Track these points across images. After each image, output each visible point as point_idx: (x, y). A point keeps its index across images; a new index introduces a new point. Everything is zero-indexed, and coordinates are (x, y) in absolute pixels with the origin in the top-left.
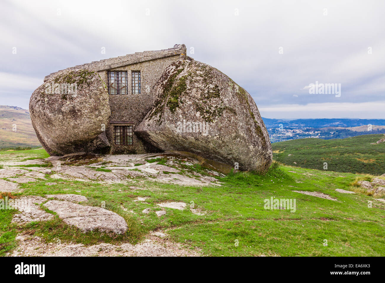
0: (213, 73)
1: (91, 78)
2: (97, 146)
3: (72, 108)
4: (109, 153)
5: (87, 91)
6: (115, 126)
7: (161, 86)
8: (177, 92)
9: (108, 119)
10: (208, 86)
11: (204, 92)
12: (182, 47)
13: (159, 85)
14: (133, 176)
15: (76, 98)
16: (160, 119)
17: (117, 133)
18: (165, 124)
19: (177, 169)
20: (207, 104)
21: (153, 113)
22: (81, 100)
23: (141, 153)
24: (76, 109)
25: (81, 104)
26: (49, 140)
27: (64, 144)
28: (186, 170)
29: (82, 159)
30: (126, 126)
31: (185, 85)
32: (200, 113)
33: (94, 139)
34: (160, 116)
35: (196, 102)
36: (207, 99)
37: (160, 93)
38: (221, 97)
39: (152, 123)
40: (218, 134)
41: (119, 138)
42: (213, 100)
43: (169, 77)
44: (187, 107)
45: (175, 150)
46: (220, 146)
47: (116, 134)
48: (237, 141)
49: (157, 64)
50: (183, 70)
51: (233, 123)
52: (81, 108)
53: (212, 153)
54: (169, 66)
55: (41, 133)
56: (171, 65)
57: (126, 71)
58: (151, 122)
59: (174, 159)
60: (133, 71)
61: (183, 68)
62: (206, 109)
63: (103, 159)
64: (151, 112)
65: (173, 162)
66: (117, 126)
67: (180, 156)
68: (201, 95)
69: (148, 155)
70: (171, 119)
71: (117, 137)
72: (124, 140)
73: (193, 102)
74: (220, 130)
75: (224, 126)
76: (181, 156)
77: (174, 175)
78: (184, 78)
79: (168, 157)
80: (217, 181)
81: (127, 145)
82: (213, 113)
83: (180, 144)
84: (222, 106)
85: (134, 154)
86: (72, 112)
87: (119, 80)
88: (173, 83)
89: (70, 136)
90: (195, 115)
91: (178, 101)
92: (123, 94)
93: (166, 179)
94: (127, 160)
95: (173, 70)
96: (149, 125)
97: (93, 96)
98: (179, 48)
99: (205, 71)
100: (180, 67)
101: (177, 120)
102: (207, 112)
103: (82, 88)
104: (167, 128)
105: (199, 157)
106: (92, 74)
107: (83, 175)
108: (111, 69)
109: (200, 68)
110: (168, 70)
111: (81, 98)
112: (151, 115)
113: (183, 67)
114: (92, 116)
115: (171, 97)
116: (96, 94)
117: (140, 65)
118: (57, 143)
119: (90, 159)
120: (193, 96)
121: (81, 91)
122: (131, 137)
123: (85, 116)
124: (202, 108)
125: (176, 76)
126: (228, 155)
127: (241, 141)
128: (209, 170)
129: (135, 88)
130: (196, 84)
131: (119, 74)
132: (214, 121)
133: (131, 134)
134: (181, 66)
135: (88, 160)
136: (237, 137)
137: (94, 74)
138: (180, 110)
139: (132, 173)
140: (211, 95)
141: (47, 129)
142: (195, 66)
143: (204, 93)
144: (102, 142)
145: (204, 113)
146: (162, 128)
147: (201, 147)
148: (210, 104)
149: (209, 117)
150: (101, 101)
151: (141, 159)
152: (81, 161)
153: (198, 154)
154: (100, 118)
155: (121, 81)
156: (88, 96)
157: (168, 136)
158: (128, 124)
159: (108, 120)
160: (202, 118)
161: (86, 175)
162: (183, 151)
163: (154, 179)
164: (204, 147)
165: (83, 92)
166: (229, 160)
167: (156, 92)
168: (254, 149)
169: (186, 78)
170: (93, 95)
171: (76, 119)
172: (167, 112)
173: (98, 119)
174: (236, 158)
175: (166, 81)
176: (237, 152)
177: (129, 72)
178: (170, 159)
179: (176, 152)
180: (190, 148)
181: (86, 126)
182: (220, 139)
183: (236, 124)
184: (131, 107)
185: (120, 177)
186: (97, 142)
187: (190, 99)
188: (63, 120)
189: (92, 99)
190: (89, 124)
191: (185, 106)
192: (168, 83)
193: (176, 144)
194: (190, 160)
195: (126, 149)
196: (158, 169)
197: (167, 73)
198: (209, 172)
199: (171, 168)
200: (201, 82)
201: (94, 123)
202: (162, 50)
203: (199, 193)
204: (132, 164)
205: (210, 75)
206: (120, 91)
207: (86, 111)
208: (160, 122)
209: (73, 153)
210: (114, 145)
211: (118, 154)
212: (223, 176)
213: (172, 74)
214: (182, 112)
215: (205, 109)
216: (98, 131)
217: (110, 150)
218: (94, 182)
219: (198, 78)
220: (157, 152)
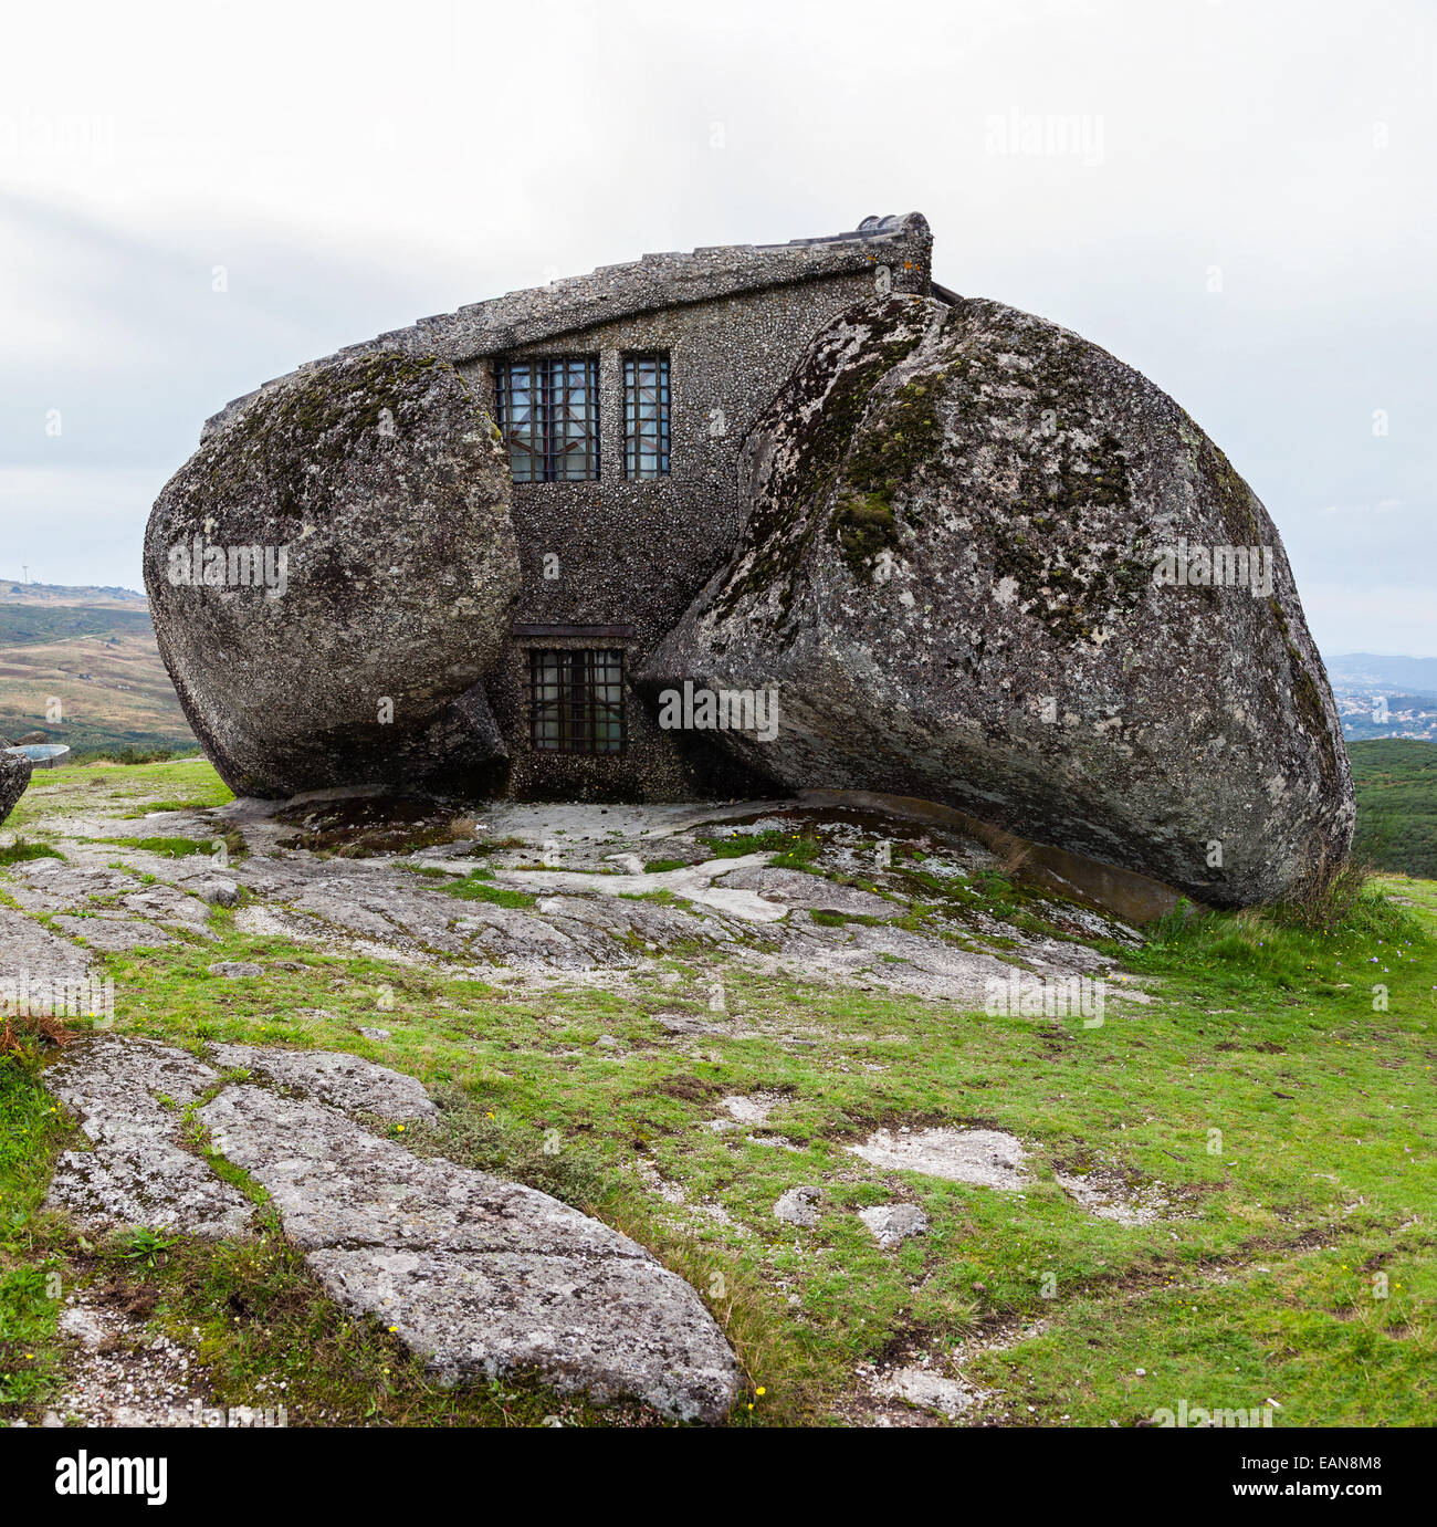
0: (1091, 370)
1: (421, 394)
2: (446, 755)
3: (327, 557)
4: (499, 794)
5: (399, 463)
6: (533, 653)
7: (788, 432)
8: (889, 460)
9: (504, 612)
10: (1061, 439)
11: (1038, 471)
12: (911, 226)
13: (773, 426)
14: (653, 939)
15: (344, 505)
16: (784, 616)
17: (543, 686)
18: (817, 641)
19: (886, 899)
20: (1055, 534)
21: (743, 580)
22: (371, 513)
23: (666, 801)
24: (345, 560)
25: (370, 534)
26: (229, 723)
27: (294, 746)
28: (933, 903)
29: (375, 818)
30: (591, 652)
31: (936, 426)
32: (1016, 585)
33: (434, 718)
34: (786, 599)
35: (992, 521)
36: (1057, 511)
37: (783, 471)
38: (1137, 504)
39: (735, 635)
40: (1116, 707)
41: (551, 714)
42: (1093, 518)
43: (832, 382)
44: (946, 550)
45: (858, 787)
46: (1121, 777)
47: (539, 696)
48: (1210, 752)
49: (764, 318)
50: (914, 345)
51: (1198, 649)
52: (371, 555)
53: (1066, 811)
54: (834, 327)
55: (192, 692)
56: (843, 324)
57: (593, 359)
58: (732, 631)
59: (858, 839)
60: (628, 356)
61: (913, 337)
62: (1052, 565)
63: (477, 826)
64: (731, 574)
65: (854, 855)
66: (545, 652)
67: (889, 822)
68: (1024, 485)
69: (706, 810)
70: (851, 612)
71: (543, 708)
72: (577, 727)
73: (978, 520)
74: (1127, 684)
75: (1152, 667)
76: (894, 823)
77: (875, 933)
78: (923, 389)
79: (827, 828)
80: (1115, 968)
81: (594, 753)
82: (1093, 588)
83: (896, 754)
84: (1138, 553)
85: (628, 802)
86: (326, 576)
87: (553, 407)
88: (860, 416)
89: (319, 704)
90: (988, 597)
91: (893, 512)
92: (573, 481)
93: (835, 960)
94: (601, 835)
95: (853, 349)
96: (719, 648)
97: (431, 488)
98: (892, 231)
99: (1043, 355)
100: (897, 332)
101: (884, 620)
102: (1060, 581)
103: (373, 447)
104: (827, 667)
105: (989, 829)
106: (424, 370)
107: (392, 922)
108: (515, 348)
109: (1014, 340)
110: (827, 349)
111: (368, 499)
112: (729, 589)
113: (914, 332)
114: (425, 594)
115: (855, 492)
116: (445, 476)
117: (668, 321)
118: (261, 741)
119: (410, 819)
120: (978, 490)
121: (369, 462)
122: (615, 711)
123: (388, 599)
124: (1031, 559)
125: (873, 380)
126: (1159, 822)
127: (1233, 749)
128: (1057, 905)
129: (638, 447)
130: (994, 421)
131: (552, 375)
132: (1095, 636)
133: (614, 695)
134: (901, 327)
135: (402, 829)
136: (1213, 726)
137: (434, 368)
138: (905, 563)
139: (645, 921)
140: (1079, 488)
141: (217, 673)
142: (987, 327)
143: (1041, 476)
144: (472, 733)
145: (1042, 585)
146: (795, 665)
147: (1011, 774)
148: (1076, 540)
149: (1070, 613)
150: (472, 509)
151: (676, 833)
152: (373, 833)
153: (989, 810)
154: (467, 607)
155: (567, 412)
156: (405, 485)
157: (829, 707)
158: (601, 637)
159: (504, 618)
160: (1029, 612)
161: (404, 921)
162: (903, 794)
163: (768, 957)
164: (1032, 776)
165: (381, 468)
166: (1157, 848)
167: (757, 466)
168: (1287, 795)
169: (935, 387)
170: (428, 480)
171: (344, 618)
172: (827, 575)
173: (455, 613)
174: (1193, 839)
175: (817, 404)
176: (1206, 807)
177: (611, 361)
178: (836, 838)
179: (864, 800)
180: (948, 782)
181: (395, 650)
182: (1127, 738)
183: (1214, 659)
184: (618, 546)
185: (586, 945)
186: (447, 735)
187: (961, 502)
188: (284, 624)
189: (426, 501)
190: (407, 640)
191: (931, 541)
192: (829, 417)
193: (870, 757)
194: (944, 843)
195: (590, 776)
196: (781, 892)
197: (819, 364)
198: (1055, 913)
199: (854, 894)
200: (1021, 412)
201: (435, 631)
202: (794, 243)
203: (1064, 1060)
204: (634, 863)
205: (1071, 380)
206: (560, 462)
207: (394, 570)
208: (785, 631)
209: (333, 786)
210: (527, 752)
211: (547, 802)
212: (1133, 939)
213: (848, 367)
214: (913, 576)
215: (1047, 562)
216: (452, 679)
217: (508, 776)
218: (450, 969)
219: (1006, 392)
220: (754, 797)
